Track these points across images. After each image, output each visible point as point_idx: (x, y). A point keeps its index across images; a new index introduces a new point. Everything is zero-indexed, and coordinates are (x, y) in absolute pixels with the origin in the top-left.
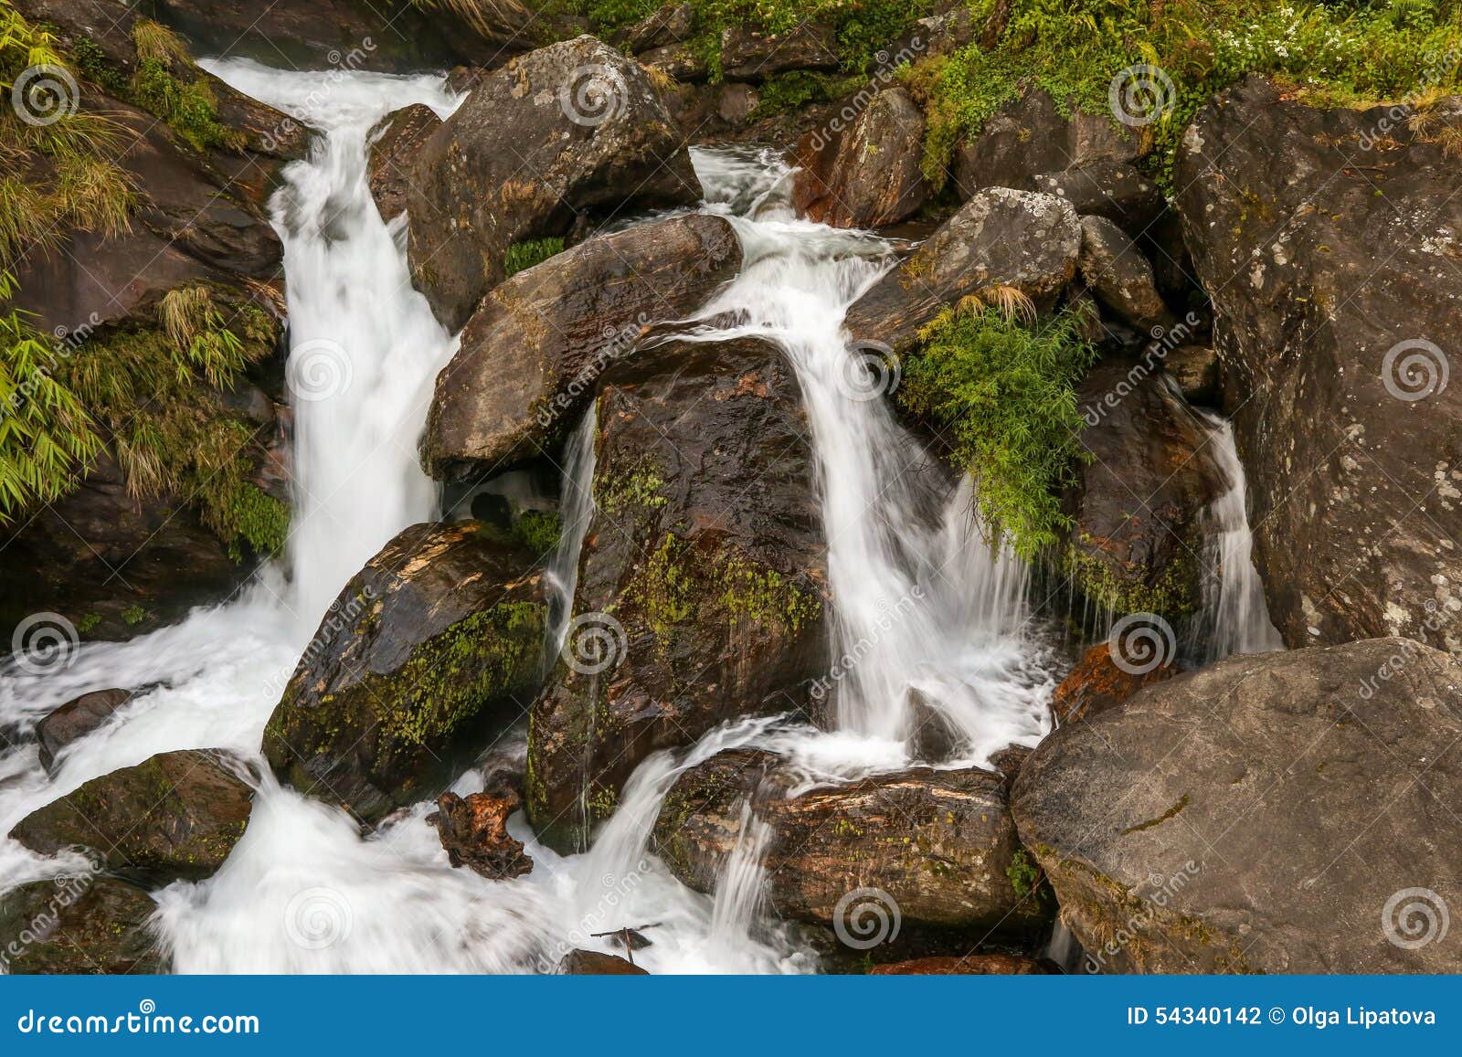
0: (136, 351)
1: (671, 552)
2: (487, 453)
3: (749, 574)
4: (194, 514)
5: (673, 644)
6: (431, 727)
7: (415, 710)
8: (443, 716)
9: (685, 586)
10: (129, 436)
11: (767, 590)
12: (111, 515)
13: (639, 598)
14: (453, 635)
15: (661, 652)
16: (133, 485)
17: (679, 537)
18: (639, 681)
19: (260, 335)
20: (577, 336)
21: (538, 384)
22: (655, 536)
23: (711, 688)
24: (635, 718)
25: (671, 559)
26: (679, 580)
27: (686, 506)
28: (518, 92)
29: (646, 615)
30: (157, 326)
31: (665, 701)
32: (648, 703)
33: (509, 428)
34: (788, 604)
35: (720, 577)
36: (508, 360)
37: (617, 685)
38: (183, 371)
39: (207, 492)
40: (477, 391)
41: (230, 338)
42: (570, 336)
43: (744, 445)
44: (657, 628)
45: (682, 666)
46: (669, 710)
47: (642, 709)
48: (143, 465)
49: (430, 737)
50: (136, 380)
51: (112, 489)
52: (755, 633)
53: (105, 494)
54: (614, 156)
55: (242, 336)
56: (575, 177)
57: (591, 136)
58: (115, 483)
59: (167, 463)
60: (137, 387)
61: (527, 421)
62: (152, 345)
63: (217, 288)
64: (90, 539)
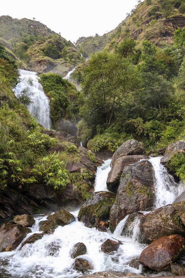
0: (76, 174)
1: (129, 183)
2: (112, 181)
3: (141, 187)
4: (80, 195)
7: (97, 211)
9: (131, 189)
10: (74, 183)
11: (144, 189)
12: (70, 192)
13: (125, 190)
14: (103, 201)
15: (128, 199)
16: (73, 189)
17: (131, 181)
18: (125, 202)
19: (91, 175)
21: (119, 171)
23: (136, 205)
24: (123, 208)
29: (126, 193)
30: (80, 172)
34: (148, 192)
35: (137, 187)
36: (116, 169)
37: (121, 203)
38: (81, 177)
39: (82, 192)
44: (128, 195)
45: (131, 201)
48: (75, 187)
53: (70, 190)
56: (128, 152)
57: (131, 148)
58: (71, 188)
59: (78, 187)
60: (76, 178)
61: (117, 176)
62: (79, 174)
63: (87, 169)
64: (68, 196)
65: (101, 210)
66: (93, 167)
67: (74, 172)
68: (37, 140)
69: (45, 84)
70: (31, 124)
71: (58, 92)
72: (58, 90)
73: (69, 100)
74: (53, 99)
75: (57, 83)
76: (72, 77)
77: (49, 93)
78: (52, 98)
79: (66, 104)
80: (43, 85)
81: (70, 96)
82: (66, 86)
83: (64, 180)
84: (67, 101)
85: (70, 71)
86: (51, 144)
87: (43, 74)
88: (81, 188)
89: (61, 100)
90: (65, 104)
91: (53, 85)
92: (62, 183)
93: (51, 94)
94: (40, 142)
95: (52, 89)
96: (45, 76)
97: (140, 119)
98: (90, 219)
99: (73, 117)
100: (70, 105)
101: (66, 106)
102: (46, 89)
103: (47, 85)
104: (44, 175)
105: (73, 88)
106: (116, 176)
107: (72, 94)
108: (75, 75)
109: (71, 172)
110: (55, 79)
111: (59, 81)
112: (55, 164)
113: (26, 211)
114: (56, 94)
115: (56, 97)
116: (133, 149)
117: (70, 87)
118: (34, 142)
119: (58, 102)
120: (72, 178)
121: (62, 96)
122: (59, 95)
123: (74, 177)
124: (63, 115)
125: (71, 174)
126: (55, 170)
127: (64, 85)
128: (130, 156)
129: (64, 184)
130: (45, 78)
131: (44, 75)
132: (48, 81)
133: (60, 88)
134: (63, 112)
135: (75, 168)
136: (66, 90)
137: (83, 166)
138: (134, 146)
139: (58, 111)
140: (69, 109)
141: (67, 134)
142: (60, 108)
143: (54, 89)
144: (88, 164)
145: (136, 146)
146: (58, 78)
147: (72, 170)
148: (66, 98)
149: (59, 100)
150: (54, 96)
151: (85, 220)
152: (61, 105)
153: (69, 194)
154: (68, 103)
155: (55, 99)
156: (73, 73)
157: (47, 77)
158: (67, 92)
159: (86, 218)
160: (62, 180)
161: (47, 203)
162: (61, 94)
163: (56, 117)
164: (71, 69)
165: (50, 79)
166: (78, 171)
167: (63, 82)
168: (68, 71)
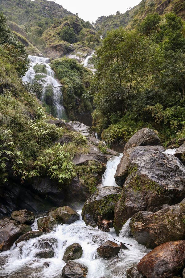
0: (84, 167)
1: (137, 177)
2: (121, 175)
4: (87, 190)
5: (137, 194)
7: (101, 208)
9: (139, 184)
10: (81, 177)
11: (153, 185)
12: (77, 187)
14: (108, 197)
15: (135, 195)
16: (80, 183)
18: (131, 200)
19: (100, 168)
23: (143, 203)
24: (129, 206)
25: (137, 179)
27: (140, 171)
29: (133, 189)
30: (87, 164)
31: (135, 204)
32: (132, 204)
33: (124, 171)
34: (157, 188)
35: (145, 182)
36: (125, 161)
37: (127, 200)
38: (88, 170)
39: (89, 187)
40: (121, 167)
41: (96, 166)
43: (152, 163)
46: (135, 206)
48: (82, 181)
51: (77, 183)
52: (151, 193)
53: (76, 184)
56: (141, 143)
57: (144, 138)
58: (78, 182)
59: (85, 182)
60: (83, 171)
61: (126, 169)
62: (86, 166)
63: (96, 161)
64: (74, 191)
65: (106, 207)
66: (103, 159)
67: (81, 164)
68: (41, 131)
69: (58, 71)
70: (37, 113)
71: (72, 78)
72: (72, 76)
73: (84, 87)
74: (66, 86)
75: (72, 69)
76: (90, 62)
77: (62, 80)
78: (65, 85)
80: (55, 72)
81: (85, 83)
82: (81, 72)
83: (69, 173)
84: (82, 88)
85: (87, 55)
86: (57, 134)
87: (56, 59)
88: (88, 182)
89: (76, 87)
90: (80, 91)
91: (67, 72)
92: (67, 177)
93: (64, 80)
94: (44, 132)
95: (66, 76)
96: (58, 62)
97: (160, 106)
98: (94, 217)
99: (89, 105)
100: (85, 93)
101: (82, 93)
102: (59, 76)
103: (60, 71)
104: (48, 167)
105: (88, 74)
106: (124, 169)
107: (87, 80)
108: (93, 59)
109: (78, 165)
110: (69, 65)
111: (73, 66)
112: (60, 156)
113: (29, 206)
114: (70, 81)
115: (70, 84)
116: (147, 139)
117: (86, 73)
118: (39, 133)
119: (72, 89)
120: (79, 172)
121: (77, 83)
122: (74, 82)
123: (80, 170)
124: (78, 104)
125: (78, 167)
126: (60, 164)
127: (79, 71)
128: (142, 147)
129: (69, 177)
130: (58, 64)
131: (56, 61)
132: (62, 67)
133: (75, 75)
134: (78, 100)
135: (82, 160)
136: (81, 76)
137: (91, 158)
138: (147, 136)
139: (73, 100)
140: (84, 97)
141: (81, 123)
142: (74, 95)
143: (68, 76)
144: (97, 156)
145: (150, 135)
146: (73, 64)
147: (79, 163)
148: (81, 85)
149: (74, 87)
150: (67, 83)
151: (89, 217)
152: (76, 93)
153: (75, 188)
154: (84, 90)
155: (69, 86)
156: (91, 58)
157: (60, 62)
158: (82, 79)
159: (90, 216)
160: (67, 173)
161: (52, 198)
162: (75, 80)
163: (70, 106)
164: (89, 54)
165: (63, 65)
166: (86, 163)
167: (78, 67)
168: (86, 55)
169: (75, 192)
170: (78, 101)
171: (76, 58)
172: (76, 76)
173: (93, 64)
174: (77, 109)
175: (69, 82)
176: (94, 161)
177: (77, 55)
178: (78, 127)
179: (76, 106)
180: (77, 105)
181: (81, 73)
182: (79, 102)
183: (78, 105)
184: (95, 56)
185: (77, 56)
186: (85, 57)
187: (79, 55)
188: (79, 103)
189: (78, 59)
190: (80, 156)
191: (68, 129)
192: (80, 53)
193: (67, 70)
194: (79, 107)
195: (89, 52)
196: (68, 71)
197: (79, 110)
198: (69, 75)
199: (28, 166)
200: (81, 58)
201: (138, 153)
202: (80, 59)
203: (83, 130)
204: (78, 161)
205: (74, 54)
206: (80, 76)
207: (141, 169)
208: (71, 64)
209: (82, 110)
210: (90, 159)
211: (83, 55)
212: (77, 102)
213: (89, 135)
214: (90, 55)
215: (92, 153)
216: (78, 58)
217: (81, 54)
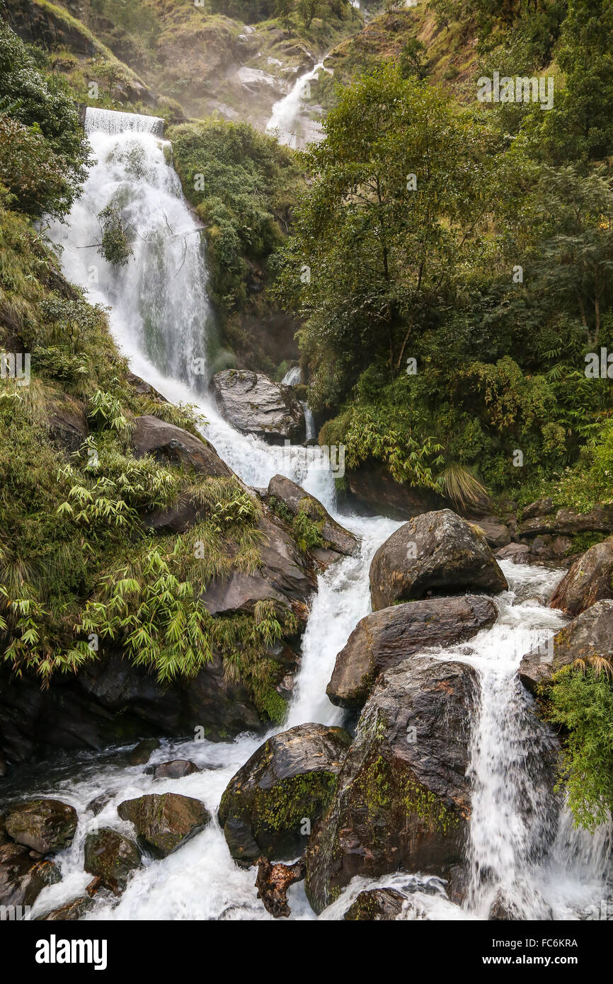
0: (238, 623)
1: (379, 765)
2: (345, 695)
3: (417, 790)
4: (248, 696)
5: (377, 818)
6: (284, 823)
7: (275, 811)
8: (288, 819)
9: (386, 787)
10: (229, 657)
11: (427, 802)
12: (216, 688)
13: (362, 787)
14: (298, 779)
15: (369, 820)
16: (226, 678)
17: (384, 759)
18: (356, 832)
20: (389, 647)
21: (367, 666)
22: (375, 755)
23: (394, 849)
24: (349, 851)
25: (380, 770)
26: (383, 783)
27: (392, 743)
28: (411, 532)
29: (365, 797)
30: (251, 614)
31: (368, 847)
32: (358, 846)
33: (353, 687)
34: (439, 814)
35: (403, 787)
36: (359, 654)
37: (345, 830)
38: (253, 635)
39: (254, 688)
40: (346, 665)
41: (276, 624)
42: (385, 647)
43: (433, 718)
44: (370, 806)
45: (379, 831)
46: (369, 854)
47: (353, 848)
48: (231, 671)
49: (282, 827)
50: (236, 634)
51: (216, 677)
52: (420, 825)
53: (215, 680)
54: (445, 564)
55: (281, 623)
56: (422, 573)
57: (432, 554)
58: (218, 675)
59: (242, 672)
60: (237, 638)
62: (246, 622)
63: (278, 603)
64: (207, 696)
65: (290, 809)
66: (303, 589)
67: (229, 614)
68: (102, 501)
69: (187, 172)
70: (95, 413)
71: (237, 198)
72: (236, 189)
73: (277, 226)
74: (214, 231)
75: (236, 159)
76: (311, 96)
77: (202, 207)
78: (211, 226)
79: (265, 243)
80: (180, 174)
81: (281, 210)
82: (269, 167)
83: (190, 653)
84: (269, 232)
85: (302, 71)
88: (251, 674)
89: (248, 231)
90: (261, 244)
91: (217, 173)
92: (182, 667)
93: (209, 208)
94: (110, 506)
95: (214, 191)
96: (188, 137)
98: (253, 832)
100: (279, 249)
101: (269, 250)
102: (191, 192)
106: (356, 683)
108: (321, 85)
109: (221, 615)
110: (225, 147)
111: (242, 148)
112: (160, 593)
114: (229, 211)
115: (229, 223)
116: (443, 559)
117: (285, 171)
119: (236, 241)
120: (222, 641)
121: (251, 217)
122: (241, 211)
123: (226, 635)
124: (256, 288)
125: (220, 624)
126: (160, 619)
127: (263, 164)
128: (417, 607)
129: (189, 668)
130: (189, 145)
131: (182, 132)
132: (200, 158)
133: (245, 182)
134: (257, 275)
135: (234, 599)
136: (269, 184)
137: (266, 589)
138: (444, 550)
139: (237, 277)
140: (275, 264)
141: (259, 376)
142: (242, 261)
143: (223, 188)
144: (285, 578)
145: (454, 547)
146: (239, 139)
147: (223, 608)
148: (267, 221)
149: (240, 233)
150: (219, 219)
151: (240, 830)
152: (248, 251)
153: (210, 691)
154: (275, 239)
155: (223, 231)
156: (314, 80)
157: (195, 138)
158: (269, 193)
159: (241, 825)
160: (184, 652)
161: (143, 712)
162: (246, 206)
163: (227, 301)
164: (308, 64)
165: (205, 147)
166: (246, 611)
167: (258, 150)
168: (295, 70)
169: (211, 701)
170: (255, 279)
171: (264, 81)
172: (251, 186)
173: (320, 103)
174: (253, 305)
175: (224, 215)
176: (272, 603)
177: (265, 70)
178: (247, 391)
179: (248, 296)
180: (250, 292)
181: (269, 173)
182: (259, 281)
183: (256, 292)
184: (326, 74)
185: (267, 72)
186: (292, 78)
187: (273, 70)
188: (260, 284)
189: (268, 85)
190: (230, 579)
191: (196, 469)
192: (276, 61)
193: (220, 165)
194: (260, 296)
195: (307, 58)
196: (223, 172)
197: (259, 307)
198: (225, 184)
199: (61, 630)
200: (281, 82)
201: (403, 632)
202: (277, 85)
203: (264, 402)
204: (223, 600)
205: (255, 66)
206: (266, 182)
207: (395, 738)
208: (235, 142)
209: (270, 306)
210: (261, 595)
211: (286, 70)
212: (253, 283)
213: (282, 422)
214: (311, 69)
215: (270, 568)
216: (270, 80)
217: (280, 64)
